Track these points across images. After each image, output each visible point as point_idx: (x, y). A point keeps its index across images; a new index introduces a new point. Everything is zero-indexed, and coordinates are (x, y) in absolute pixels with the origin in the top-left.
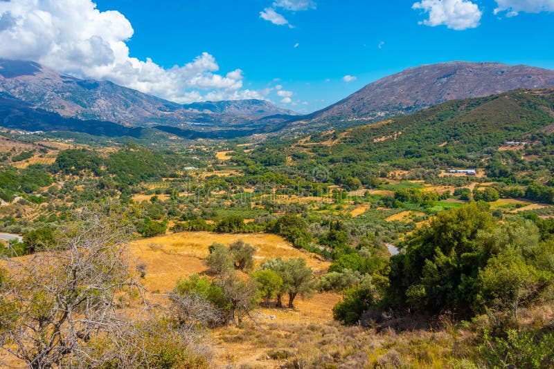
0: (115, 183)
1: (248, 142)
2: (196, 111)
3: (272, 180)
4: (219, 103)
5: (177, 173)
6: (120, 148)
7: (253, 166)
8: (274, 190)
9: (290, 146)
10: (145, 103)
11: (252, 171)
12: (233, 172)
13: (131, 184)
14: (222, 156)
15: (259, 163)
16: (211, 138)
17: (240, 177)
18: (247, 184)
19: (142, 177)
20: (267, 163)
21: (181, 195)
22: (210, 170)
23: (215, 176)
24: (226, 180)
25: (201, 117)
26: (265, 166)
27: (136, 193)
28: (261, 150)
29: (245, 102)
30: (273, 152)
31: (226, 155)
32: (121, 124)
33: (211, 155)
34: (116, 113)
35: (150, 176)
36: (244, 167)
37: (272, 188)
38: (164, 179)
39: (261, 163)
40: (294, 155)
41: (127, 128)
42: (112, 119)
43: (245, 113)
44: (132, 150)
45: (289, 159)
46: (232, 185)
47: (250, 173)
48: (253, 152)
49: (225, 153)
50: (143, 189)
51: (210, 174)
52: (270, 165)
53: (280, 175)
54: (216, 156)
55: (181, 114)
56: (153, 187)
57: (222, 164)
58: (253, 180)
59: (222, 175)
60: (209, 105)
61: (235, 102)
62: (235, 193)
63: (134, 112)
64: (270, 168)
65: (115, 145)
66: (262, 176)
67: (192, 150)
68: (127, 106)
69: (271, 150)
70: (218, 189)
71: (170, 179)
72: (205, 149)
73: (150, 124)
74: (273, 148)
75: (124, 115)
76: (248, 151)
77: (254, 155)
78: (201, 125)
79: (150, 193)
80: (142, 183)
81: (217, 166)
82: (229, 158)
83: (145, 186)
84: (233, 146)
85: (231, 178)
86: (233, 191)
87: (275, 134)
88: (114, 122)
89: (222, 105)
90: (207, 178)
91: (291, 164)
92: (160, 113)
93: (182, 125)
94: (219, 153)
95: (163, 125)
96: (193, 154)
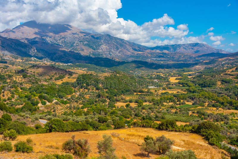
0: (107, 95)
1: (191, 71)
2: (158, 51)
3: (205, 97)
4: (173, 46)
5: (143, 90)
6: (111, 74)
7: (193, 87)
8: (207, 104)
9: (220, 74)
10: (128, 47)
11: (192, 91)
12: (179, 91)
13: (115, 96)
14: (173, 80)
15: (197, 85)
16: (167, 68)
17: (184, 94)
18: (188, 99)
19: (122, 92)
20: (203, 85)
21: (144, 104)
22: (164, 89)
23: (167, 92)
24: (174, 96)
25: (161, 55)
26: (202, 87)
27: (118, 101)
28: (199, 76)
29: (190, 45)
30: (208, 78)
31: (176, 79)
32: (113, 60)
33: (166, 79)
34: (111, 53)
35: (127, 91)
36: (187, 88)
37: (205, 103)
38: (135, 93)
39: (199, 85)
40: (223, 81)
41: (116, 62)
42: (109, 57)
43: (190, 52)
44: (118, 75)
45: (219, 83)
46: (178, 99)
47: (191, 92)
48: (194, 78)
49: (175, 78)
50: (122, 99)
51: (164, 92)
52: (205, 87)
53: (211, 94)
54: (169, 80)
55: (149, 53)
56: (128, 98)
57: (173, 85)
58: (192, 96)
59: (172, 92)
60: (166, 47)
61: (184, 45)
62: (179, 104)
63: (121, 53)
64: (205, 89)
65: (109, 72)
66: (199, 94)
67: (154, 75)
68: (117, 49)
69: (207, 77)
70: (168, 101)
71: (139, 93)
72: (163, 75)
73: (130, 60)
74: (208, 76)
75: (115, 54)
76: (191, 77)
77: (195, 80)
78: (161, 60)
79: (126, 102)
80: (122, 95)
81: (169, 86)
82: (177, 81)
83: (124, 97)
84: (181, 73)
85: (177, 95)
86: (178, 103)
87: (210, 66)
88: (109, 58)
89: (175, 47)
90: (162, 94)
91: (220, 87)
92: (136, 53)
93: (149, 60)
94: (171, 78)
95: (138, 60)
96: (154, 78)
